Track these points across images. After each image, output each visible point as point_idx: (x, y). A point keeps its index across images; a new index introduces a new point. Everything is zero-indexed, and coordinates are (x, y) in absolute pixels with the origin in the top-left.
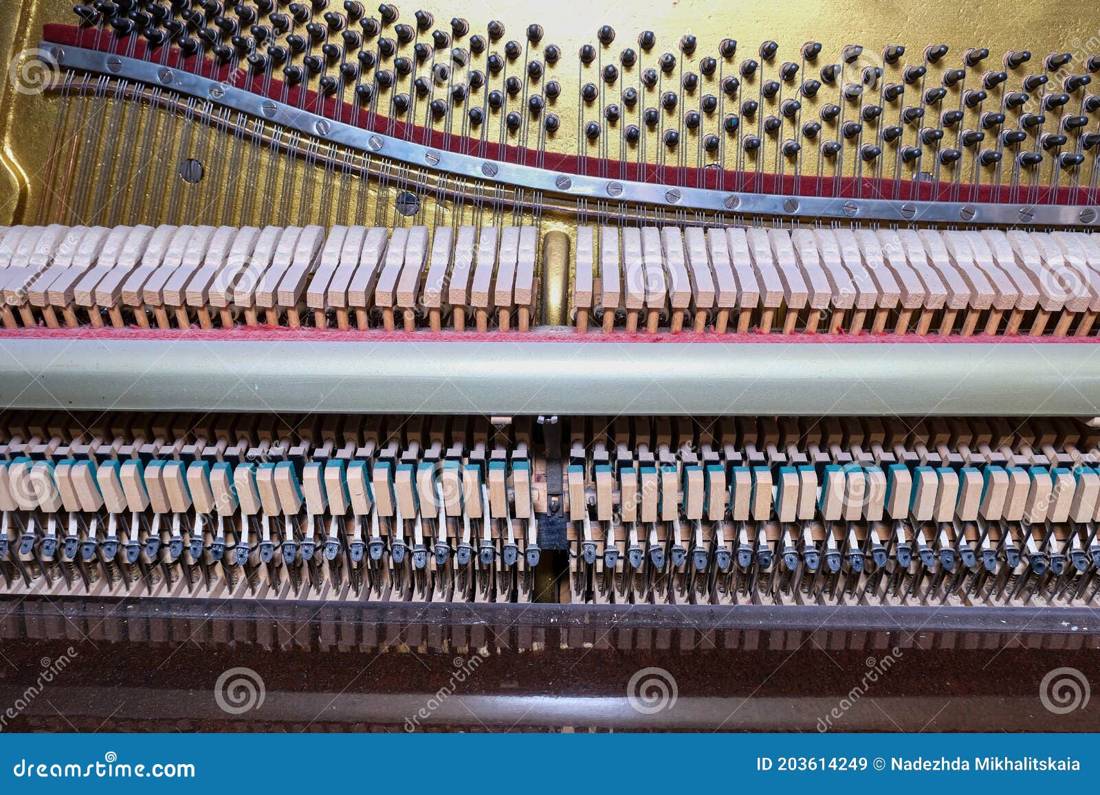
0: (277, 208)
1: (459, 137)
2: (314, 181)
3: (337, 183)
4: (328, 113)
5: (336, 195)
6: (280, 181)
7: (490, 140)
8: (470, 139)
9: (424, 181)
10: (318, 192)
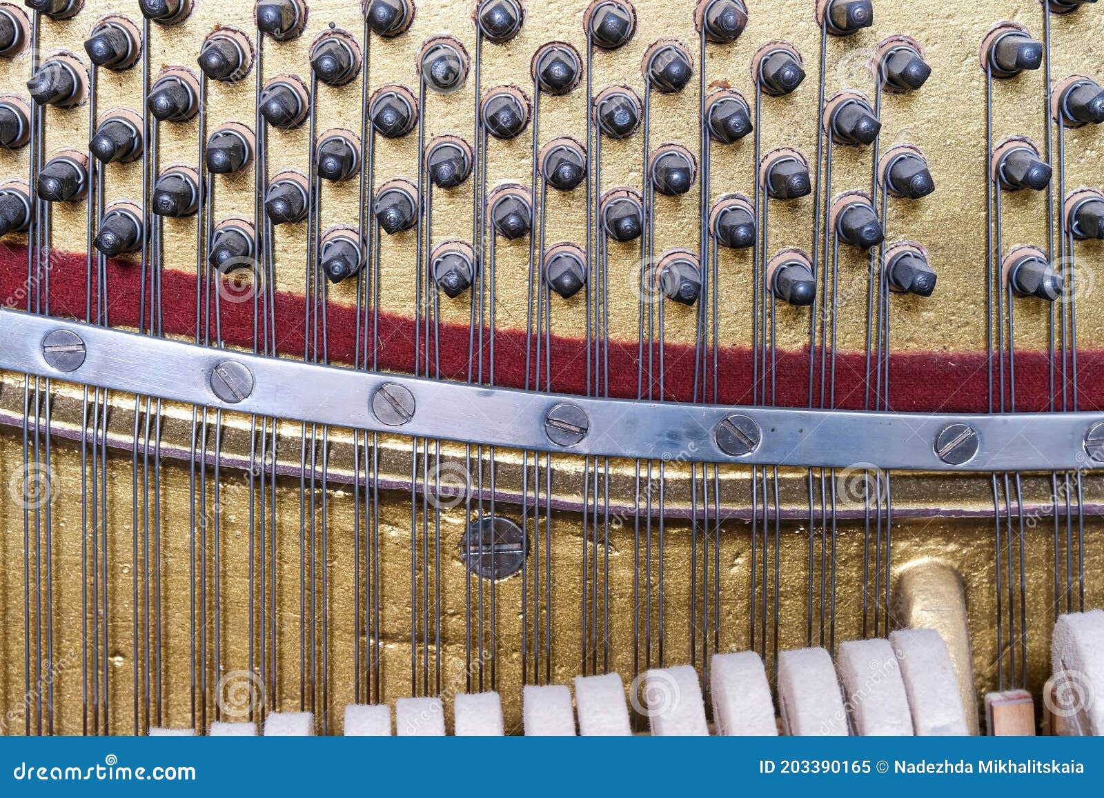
0: (125, 607)
1: (632, 348)
2: (222, 523)
3: (290, 518)
4: (236, 330)
5: (292, 550)
6: (124, 530)
7: (725, 343)
8: (667, 348)
9: (542, 487)
10: (238, 547)
